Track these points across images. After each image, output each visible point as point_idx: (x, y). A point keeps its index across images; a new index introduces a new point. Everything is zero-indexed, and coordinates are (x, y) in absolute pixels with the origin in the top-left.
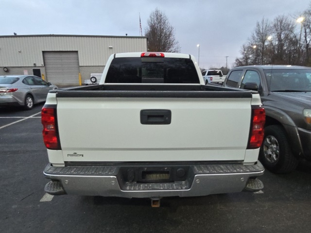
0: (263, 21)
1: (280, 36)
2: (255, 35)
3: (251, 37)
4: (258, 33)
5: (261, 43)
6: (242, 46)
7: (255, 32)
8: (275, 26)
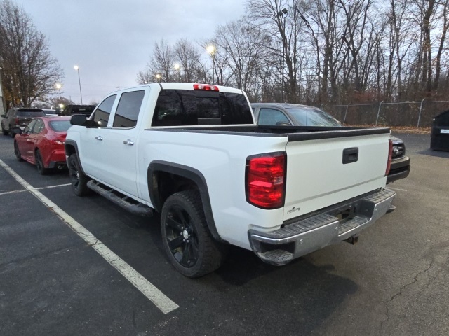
0: (163, 42)
1: (186, 65)
2: (155, 60)
3: (150, 63)
4: (159, 59)
5: (164, 72)
6: (138, 73)
7: (154, 56)
8: (178, 52)
